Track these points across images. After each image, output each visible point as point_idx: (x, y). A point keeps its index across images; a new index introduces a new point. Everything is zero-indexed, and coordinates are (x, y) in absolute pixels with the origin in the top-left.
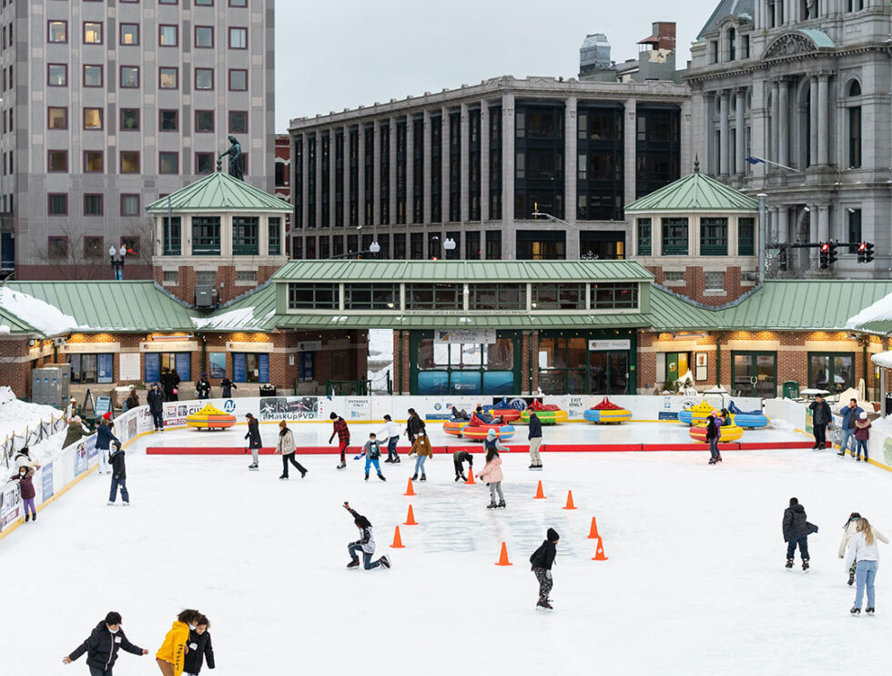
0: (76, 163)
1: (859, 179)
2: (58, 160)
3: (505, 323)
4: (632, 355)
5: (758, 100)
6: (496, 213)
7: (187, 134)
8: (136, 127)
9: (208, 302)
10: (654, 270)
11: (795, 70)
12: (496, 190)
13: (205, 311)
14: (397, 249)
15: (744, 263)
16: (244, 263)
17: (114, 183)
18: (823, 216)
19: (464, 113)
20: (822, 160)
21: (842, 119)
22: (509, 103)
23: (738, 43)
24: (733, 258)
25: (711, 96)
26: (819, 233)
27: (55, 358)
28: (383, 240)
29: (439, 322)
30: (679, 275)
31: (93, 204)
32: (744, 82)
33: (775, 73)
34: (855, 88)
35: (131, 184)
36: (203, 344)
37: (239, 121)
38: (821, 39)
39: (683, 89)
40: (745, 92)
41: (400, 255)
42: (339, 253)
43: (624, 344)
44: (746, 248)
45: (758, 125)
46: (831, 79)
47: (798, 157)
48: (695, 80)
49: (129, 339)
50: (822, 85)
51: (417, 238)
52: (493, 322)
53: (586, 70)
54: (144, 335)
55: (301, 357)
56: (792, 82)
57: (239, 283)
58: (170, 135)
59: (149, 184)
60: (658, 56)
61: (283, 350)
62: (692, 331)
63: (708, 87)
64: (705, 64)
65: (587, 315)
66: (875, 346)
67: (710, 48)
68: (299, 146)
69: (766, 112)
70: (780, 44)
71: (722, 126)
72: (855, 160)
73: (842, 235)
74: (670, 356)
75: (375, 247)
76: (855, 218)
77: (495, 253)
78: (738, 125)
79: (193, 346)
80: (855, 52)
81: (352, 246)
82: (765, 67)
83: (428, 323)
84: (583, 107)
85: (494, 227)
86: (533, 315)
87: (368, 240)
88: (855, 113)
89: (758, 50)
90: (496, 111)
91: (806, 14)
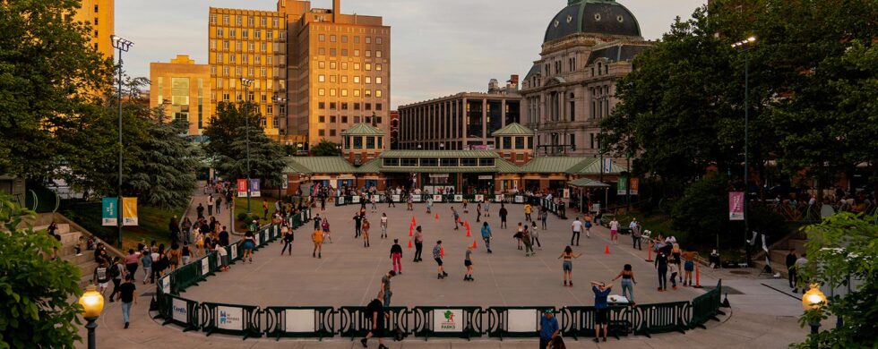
0: (327, 120)
1: (574, 124)
2: (322, 119)
3: (452, 171)
4: (492, 181)
5: (542, 100)
6: (461, 136)
7: (362, 110)
8: (346, 108)
9: (358, 164)
10: (500, 154)
11: (554, 90)
12: (461, 128)
13: (357, 166)
14: (426, 147)
15: (530, 151)
16: (370, 151)
17: (339, 126)
18: (563, 136)
19: (451, 103)
20: (562, 118)
21: (569, 105)
22: (465, 100)
23: (536, 81)
24: (526, 150)
25: (528, 98)
26: (561, 142)
27: (310, 181)
28: (422, 144)
29: (430, 170)
30: (508, 155)
31: (333, 133)
32: (538, 94)
33: (548, 91)
34: (572, 96)
35: (344, 126)
36: (357, 177)
37: (379, 107)
38: (562, 80)
39: (520, 96)
40: (539, 97)
41: (426, 149)
42: (408, 148)
43: (490, 177)
44: (530, 146)
45: (542, 107)
46: (565, 93)
47: (555, 118)
48: (523, 93)
49: (333, 175)
50: (562, 95)
51: (431, 144)
52: (448, 170)
53: (491, 90)
54: (338, 174)
55: (387, 181)
56: (553, 94)
57: (368, 158)
58: (357, 111)
59: (351, 126)
60: (512, 86)
61: (381, 179)
62: (512, 173)
63: (527, 96)
64: (527, 88)
65: (478, 168)
66: (571, 178)
67: (528, 83)
68: (401, 114)
69: (545, 104)
70: (549, 81)
71: (532, 108)
72: (573, 119)
73: (569, 142)
74: (505, 181)
75: (420, 146)
76: (573, 136)
77: (460, 148)
78: (536, 107)
79: (354, 178)
80: (573, 84)
81: (413, 145)
82: (544, 89)
83: (427, 170)
84: (488, 102)
85: (460, 140)
86: (461, 168)
87: (417, 144)
88: (573, 104)
89: (542, 83)
90: (461, 103)
91: (557, 72)
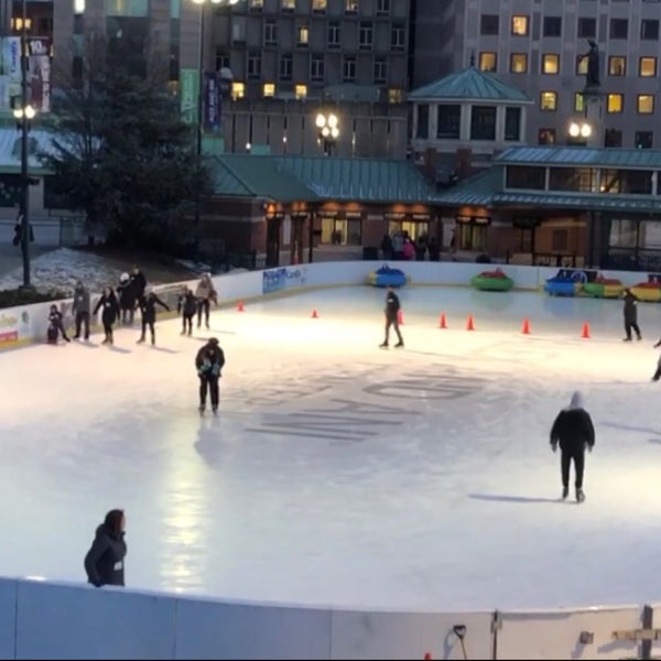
9: (445, 180)
16: (480, 147)
57: (474, 164)
61: (499, 224)
